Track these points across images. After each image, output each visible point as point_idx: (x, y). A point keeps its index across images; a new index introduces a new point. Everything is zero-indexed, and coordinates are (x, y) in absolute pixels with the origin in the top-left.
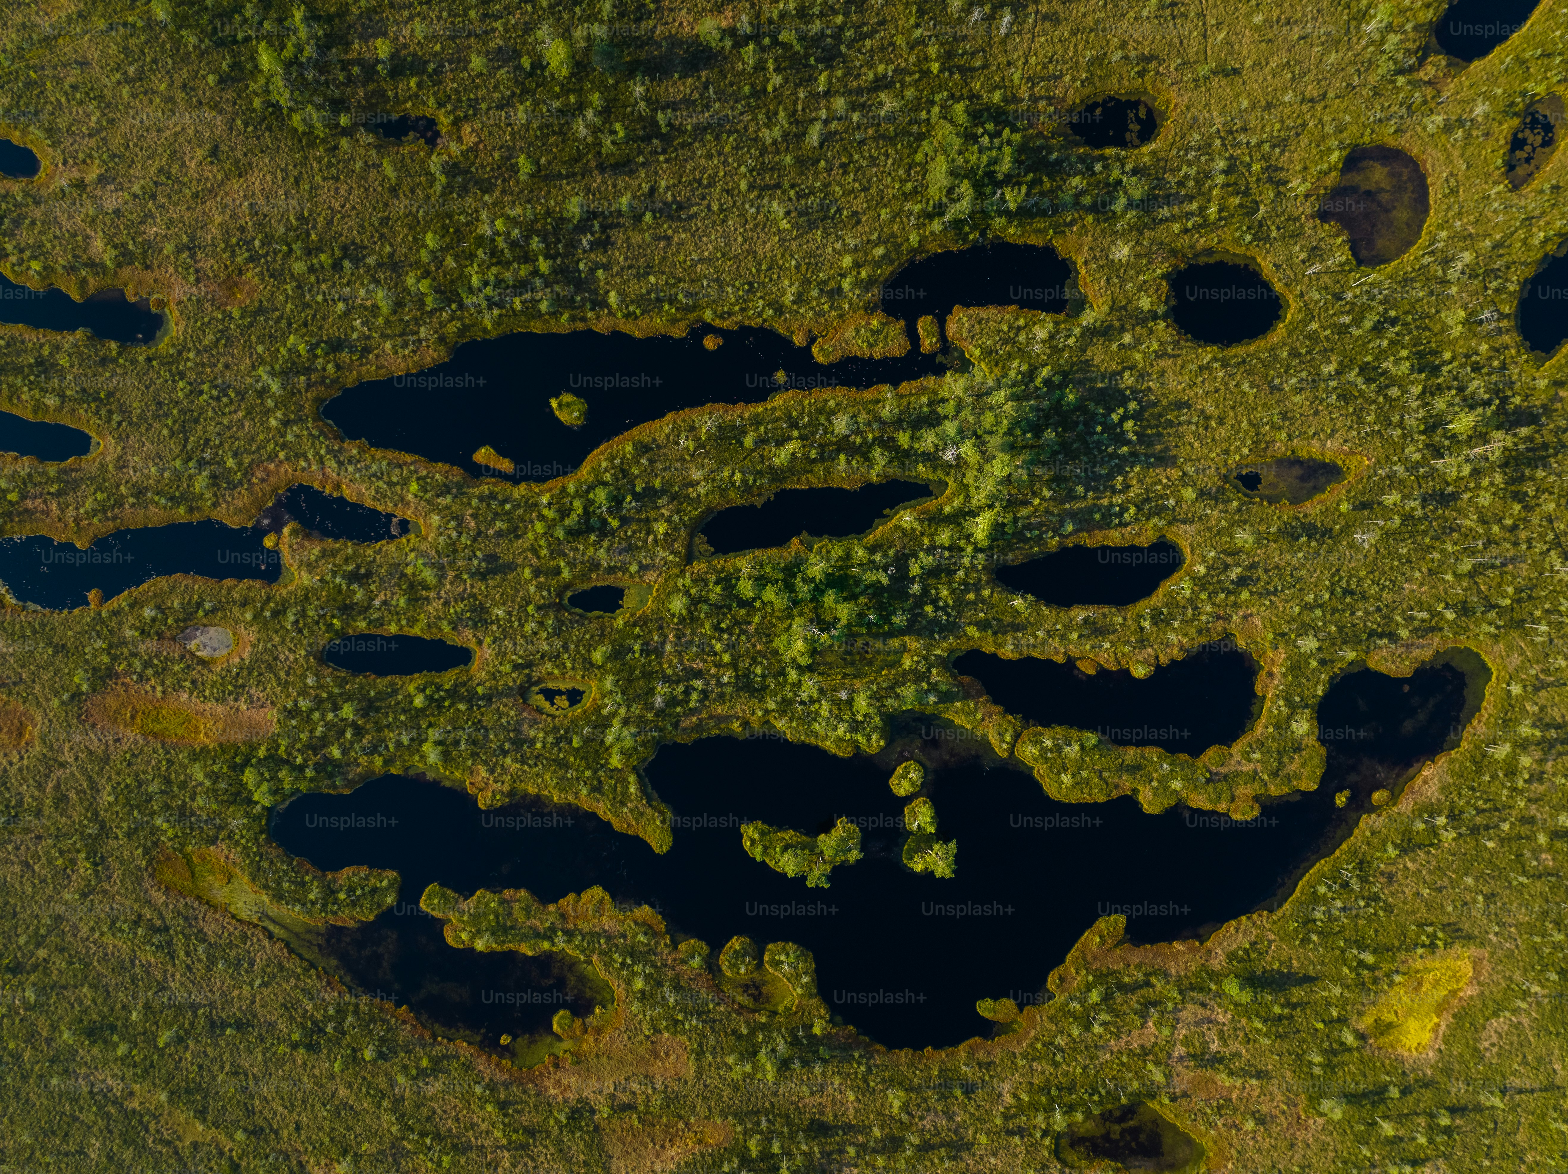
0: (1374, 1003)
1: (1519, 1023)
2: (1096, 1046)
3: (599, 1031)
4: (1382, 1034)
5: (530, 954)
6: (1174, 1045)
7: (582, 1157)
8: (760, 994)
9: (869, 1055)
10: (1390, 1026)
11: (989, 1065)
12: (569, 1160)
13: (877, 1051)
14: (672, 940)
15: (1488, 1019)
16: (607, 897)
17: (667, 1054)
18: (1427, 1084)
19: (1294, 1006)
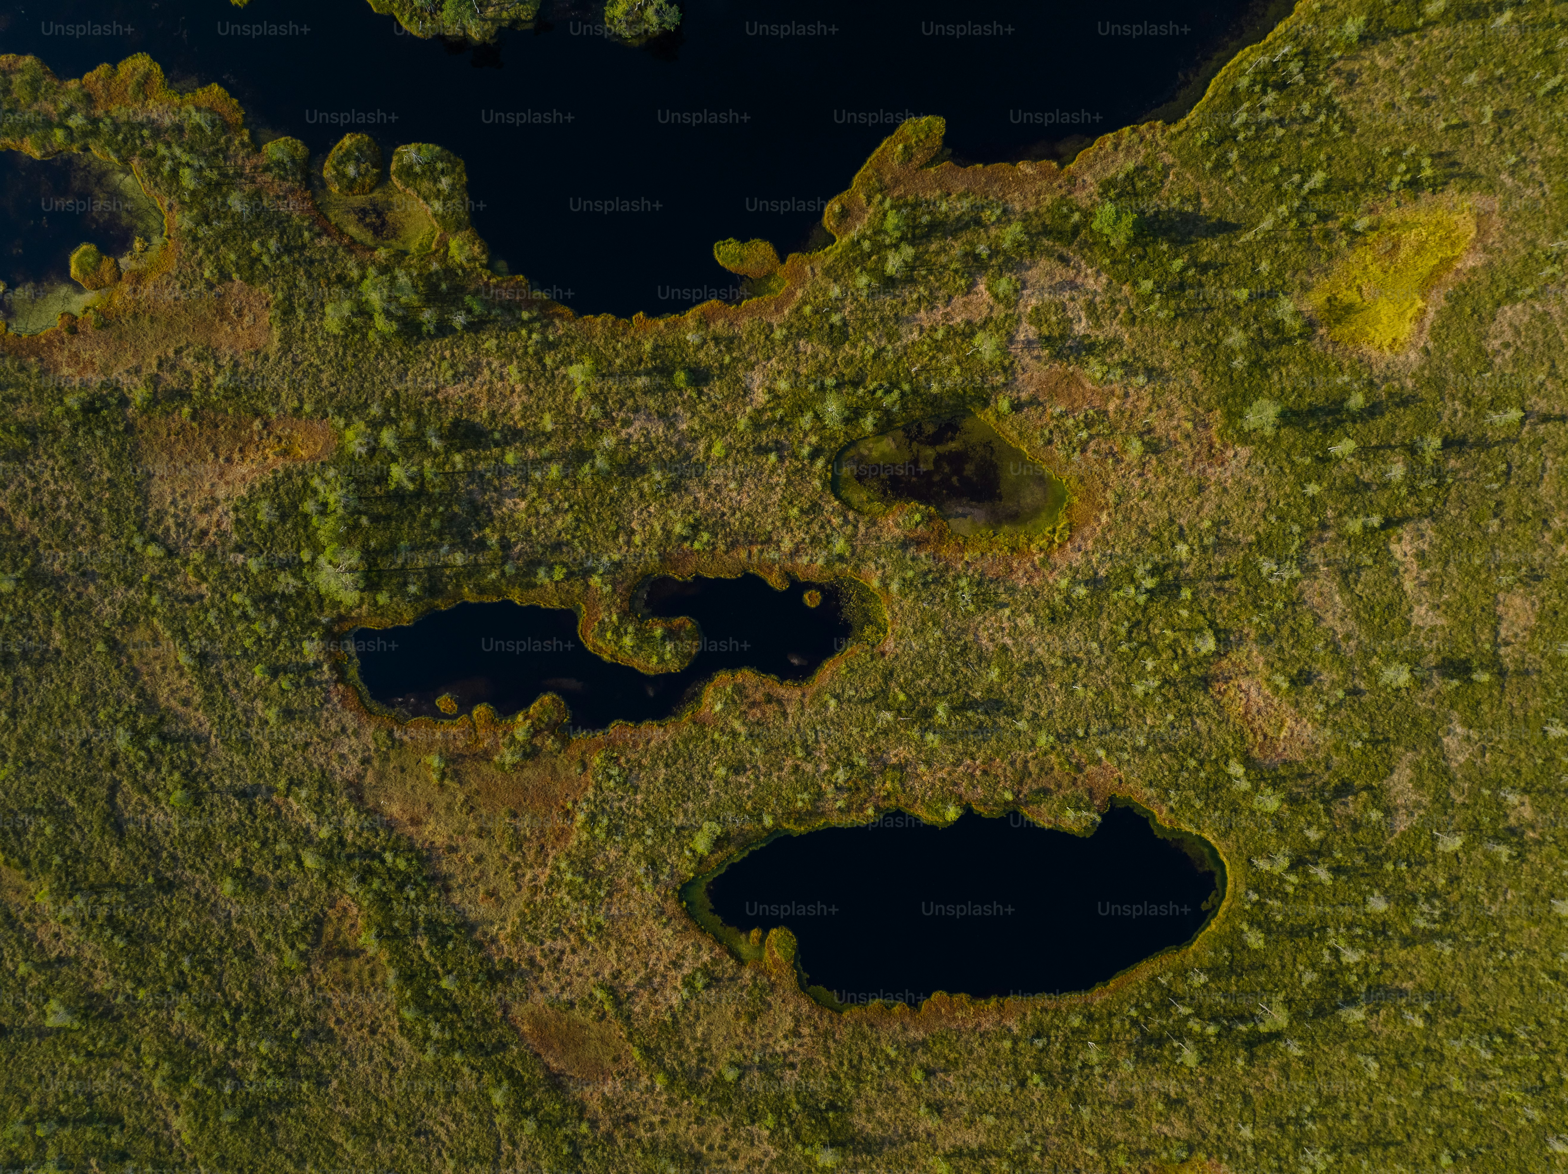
0: (1326, 272)
1: (1547, 313)
2: (897, 318)
3: (139, 278)
4: (1338, 321)
5: (37, 155)
6: (1018, 321)
7: (107, 475)
8: (384, 223)
9: (546, 318)
10: (1349, 309)
11: (731, 342)
12: (87, 478)
13: (560, 316)
14: (252, 136)
15: (1498, 304)
16: (157, 69)
17: (240, 313)
18: (1404, 401)
19: (1204, 268)
